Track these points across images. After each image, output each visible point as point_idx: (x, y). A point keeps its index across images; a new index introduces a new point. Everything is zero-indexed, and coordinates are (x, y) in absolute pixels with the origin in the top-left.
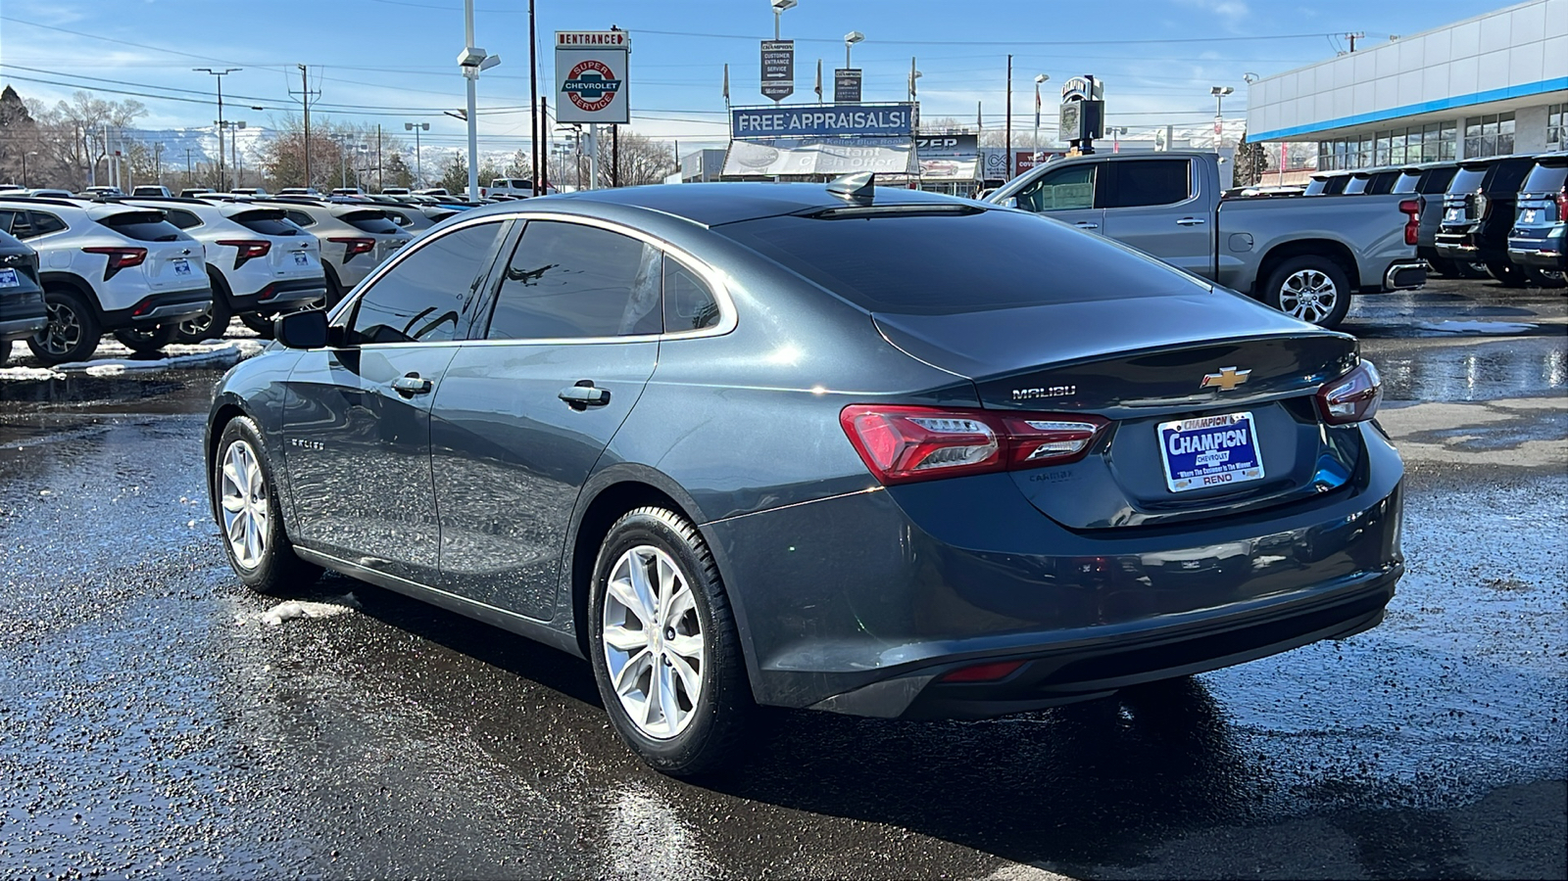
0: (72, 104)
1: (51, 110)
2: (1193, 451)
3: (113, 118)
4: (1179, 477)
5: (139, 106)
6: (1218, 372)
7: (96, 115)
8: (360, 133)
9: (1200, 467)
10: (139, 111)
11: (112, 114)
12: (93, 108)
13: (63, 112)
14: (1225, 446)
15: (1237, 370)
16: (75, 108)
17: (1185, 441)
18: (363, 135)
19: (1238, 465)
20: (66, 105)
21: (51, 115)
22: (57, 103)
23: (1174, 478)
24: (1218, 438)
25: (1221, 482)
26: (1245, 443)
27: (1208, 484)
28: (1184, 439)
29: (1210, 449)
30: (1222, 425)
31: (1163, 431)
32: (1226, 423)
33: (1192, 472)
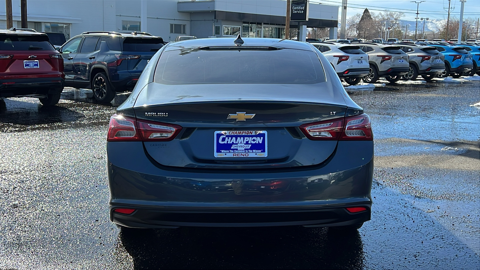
0: (383, 13)
1: (377, 15)
2: (231, 143)
3: (395, 17)
4: (221, 152)
5: (403, 13)
6: (236, 114)
7: (390, 17)
8: (473, 21)
9: (233, 150)
10: (403, 15)
11: (395, 16)
12: (389, 14)
13: (380, 16)
14: (249, 142)
15: (246, 114)
16: (384, 15)
17: (228, 139)
18: (474, 22)
19: (254, 151)
20: (381, 14)
21: (377, 17)
22: (379, 13)
23: (217, 152)
24: (247, 139)
25: (242, 156)
26: (261, 142)
27: (235, 156)
28: (227, 138)
29: (241, 143)
30: (251, 134)
31: (217, 134)
32: (253, 134)
33: (228, 151)
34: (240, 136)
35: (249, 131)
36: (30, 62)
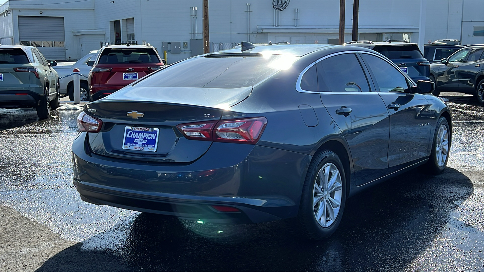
2: (135, 137)
4: (127, 145)
6: (131, 112)
9: (135, 143)
14: (147, 138)
15: (138, 112)
19: (148, 145)
23: (125, 144)
24: (145, 135)
25: (139, 150)
26: (154, 139)
27: (135, 149)
28: (133, 133)
29: (141, 138)
30: (148, 131)
31: (127, 129)
32: (150, 131)
33: (132, 144)
34: (141, 132)
35: (147, 128)
36: (129, 74)
